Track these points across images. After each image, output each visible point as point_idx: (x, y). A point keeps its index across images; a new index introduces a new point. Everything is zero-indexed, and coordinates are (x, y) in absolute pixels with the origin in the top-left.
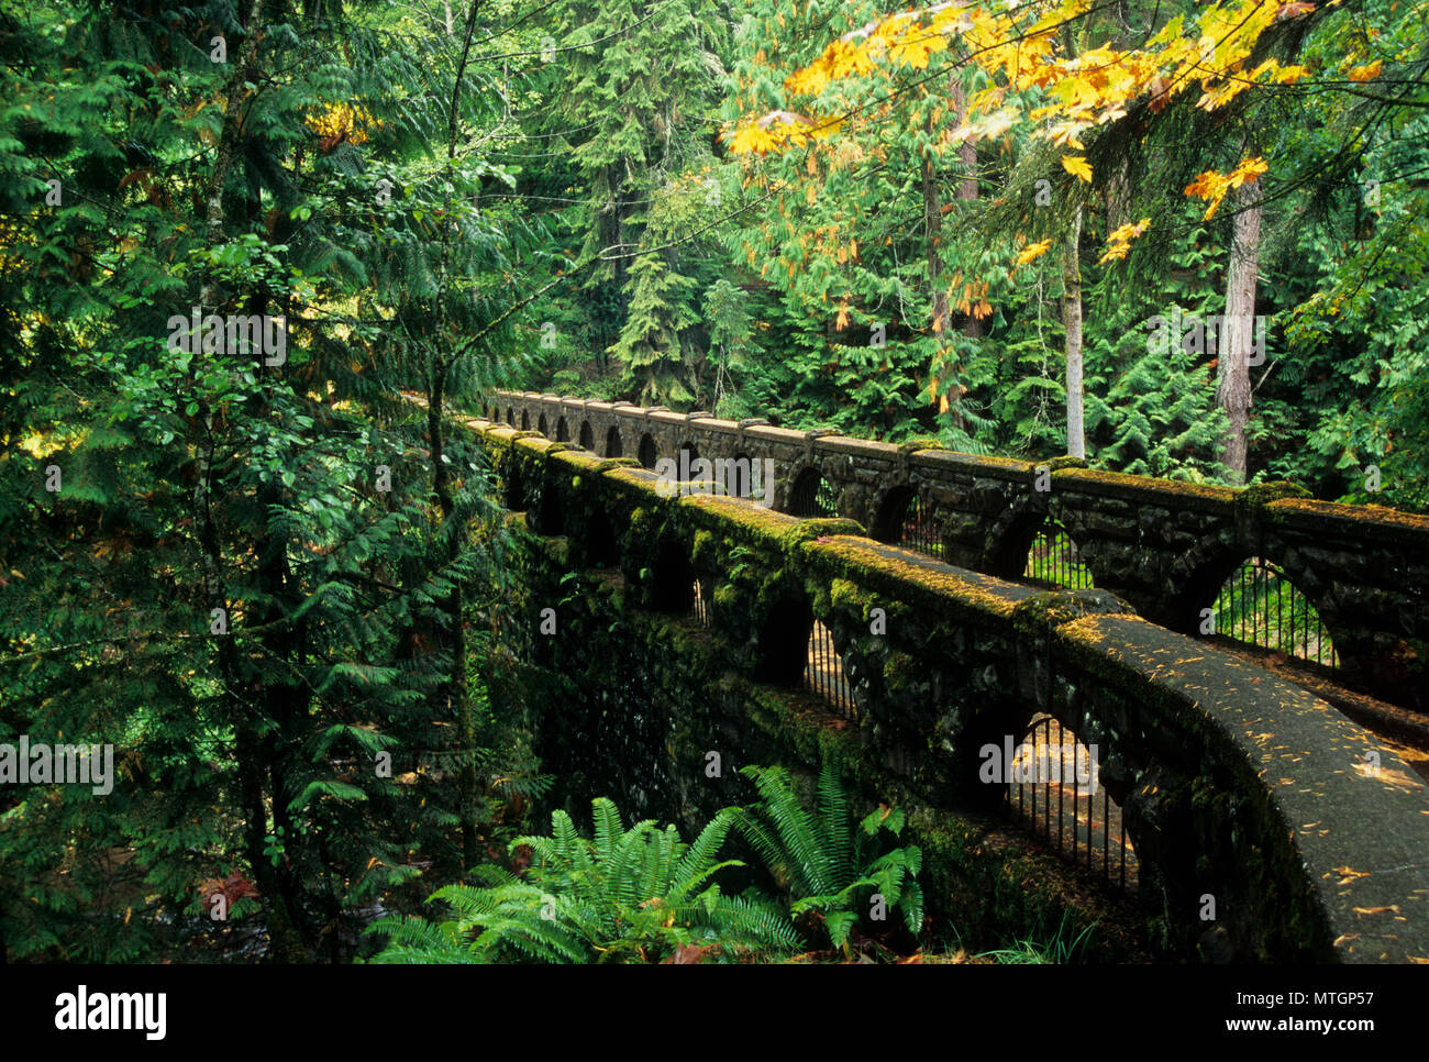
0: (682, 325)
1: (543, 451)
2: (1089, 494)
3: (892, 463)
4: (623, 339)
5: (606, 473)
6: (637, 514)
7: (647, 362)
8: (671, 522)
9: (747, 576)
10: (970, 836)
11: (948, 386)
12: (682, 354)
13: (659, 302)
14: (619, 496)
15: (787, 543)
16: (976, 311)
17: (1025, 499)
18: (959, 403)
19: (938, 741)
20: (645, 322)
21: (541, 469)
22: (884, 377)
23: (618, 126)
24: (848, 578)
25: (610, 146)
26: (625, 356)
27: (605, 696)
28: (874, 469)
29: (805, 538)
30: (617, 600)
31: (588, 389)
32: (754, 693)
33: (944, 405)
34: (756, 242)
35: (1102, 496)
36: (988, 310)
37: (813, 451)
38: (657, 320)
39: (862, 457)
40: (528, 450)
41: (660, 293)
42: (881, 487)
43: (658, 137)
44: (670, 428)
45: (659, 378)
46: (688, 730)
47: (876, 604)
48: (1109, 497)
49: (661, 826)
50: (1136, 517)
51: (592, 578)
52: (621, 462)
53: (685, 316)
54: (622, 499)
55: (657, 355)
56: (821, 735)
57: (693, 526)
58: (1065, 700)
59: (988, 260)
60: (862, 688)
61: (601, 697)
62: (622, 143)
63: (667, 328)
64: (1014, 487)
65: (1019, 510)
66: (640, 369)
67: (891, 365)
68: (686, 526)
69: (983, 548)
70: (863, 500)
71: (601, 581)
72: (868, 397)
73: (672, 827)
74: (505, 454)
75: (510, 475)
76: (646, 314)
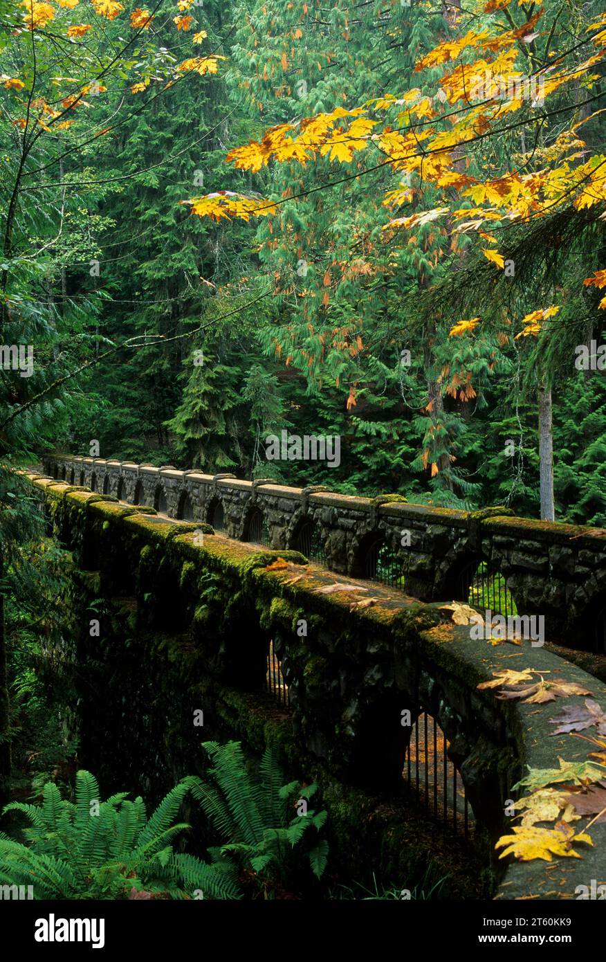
0: (228, 406)
1: (85, 502)
2: (512, 537)
3: (366, 513)
4: (178, 416)
5: (128, 519)
6: (145, 550)
7: (197, 436)
8: (168, 557)
9: (217, 597)
10: (366, 806)
11: (438, 455)
12: (227, 430)
13: (208, 388)
14: (134, 536)
15: (243, 570)
16: (462, 395)
17: (464, 541)
18: (449, 470)
19: (342, 728)
20: (196, 404)
21: (83, 516)
22: (391, 448)
23: (177, 248)
24: (283, 597)
25: (170, 264)
26: (179, 430)
27: (124, 700)
28: (353, 518)
29: (256, 566)
30: (131, 621)
31: (150, 455)
32: (222, 693)
33: (435, 469)
34: (283, 339)
35: (522, 539)
36: (472, 394)
37: (308, 505)
38: (206, 402)
39: (344, 508)
40: (75, 502)
41: (210, 381)
42: (358, 533)
43: (209, 256)
44: (202, 486)
45: (207, 448)
46: (179, 725)
47: (301, 616)
48: (528, 539)
49: (131, 798)
50: (548, 555)
51: (116, 604)
52: (139, 510)
53: (230, 398)
54: (136, 538)
55: (206, 430)
56: (266, 726)
57: (182, 558)
58: (427, 690)
59: (472, 353)
60: (294, 686)
61: (121, 701)
62: (180, 260)
63: (216, 409)
64: (457, 531)
65: (460, 550)
66: (191, 442)
67: (396, 437)
68: (178, 559)
69: (433, 581)
70: (345, 543)
71: (122, 606)
72: (377, 463)
73: (139, 799)
74: (60, 505)
75: (62, 522)
76: (198, 397)
